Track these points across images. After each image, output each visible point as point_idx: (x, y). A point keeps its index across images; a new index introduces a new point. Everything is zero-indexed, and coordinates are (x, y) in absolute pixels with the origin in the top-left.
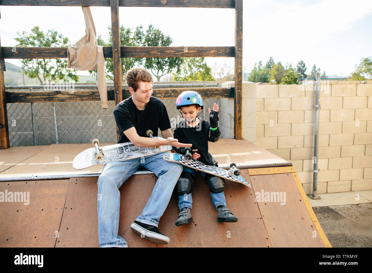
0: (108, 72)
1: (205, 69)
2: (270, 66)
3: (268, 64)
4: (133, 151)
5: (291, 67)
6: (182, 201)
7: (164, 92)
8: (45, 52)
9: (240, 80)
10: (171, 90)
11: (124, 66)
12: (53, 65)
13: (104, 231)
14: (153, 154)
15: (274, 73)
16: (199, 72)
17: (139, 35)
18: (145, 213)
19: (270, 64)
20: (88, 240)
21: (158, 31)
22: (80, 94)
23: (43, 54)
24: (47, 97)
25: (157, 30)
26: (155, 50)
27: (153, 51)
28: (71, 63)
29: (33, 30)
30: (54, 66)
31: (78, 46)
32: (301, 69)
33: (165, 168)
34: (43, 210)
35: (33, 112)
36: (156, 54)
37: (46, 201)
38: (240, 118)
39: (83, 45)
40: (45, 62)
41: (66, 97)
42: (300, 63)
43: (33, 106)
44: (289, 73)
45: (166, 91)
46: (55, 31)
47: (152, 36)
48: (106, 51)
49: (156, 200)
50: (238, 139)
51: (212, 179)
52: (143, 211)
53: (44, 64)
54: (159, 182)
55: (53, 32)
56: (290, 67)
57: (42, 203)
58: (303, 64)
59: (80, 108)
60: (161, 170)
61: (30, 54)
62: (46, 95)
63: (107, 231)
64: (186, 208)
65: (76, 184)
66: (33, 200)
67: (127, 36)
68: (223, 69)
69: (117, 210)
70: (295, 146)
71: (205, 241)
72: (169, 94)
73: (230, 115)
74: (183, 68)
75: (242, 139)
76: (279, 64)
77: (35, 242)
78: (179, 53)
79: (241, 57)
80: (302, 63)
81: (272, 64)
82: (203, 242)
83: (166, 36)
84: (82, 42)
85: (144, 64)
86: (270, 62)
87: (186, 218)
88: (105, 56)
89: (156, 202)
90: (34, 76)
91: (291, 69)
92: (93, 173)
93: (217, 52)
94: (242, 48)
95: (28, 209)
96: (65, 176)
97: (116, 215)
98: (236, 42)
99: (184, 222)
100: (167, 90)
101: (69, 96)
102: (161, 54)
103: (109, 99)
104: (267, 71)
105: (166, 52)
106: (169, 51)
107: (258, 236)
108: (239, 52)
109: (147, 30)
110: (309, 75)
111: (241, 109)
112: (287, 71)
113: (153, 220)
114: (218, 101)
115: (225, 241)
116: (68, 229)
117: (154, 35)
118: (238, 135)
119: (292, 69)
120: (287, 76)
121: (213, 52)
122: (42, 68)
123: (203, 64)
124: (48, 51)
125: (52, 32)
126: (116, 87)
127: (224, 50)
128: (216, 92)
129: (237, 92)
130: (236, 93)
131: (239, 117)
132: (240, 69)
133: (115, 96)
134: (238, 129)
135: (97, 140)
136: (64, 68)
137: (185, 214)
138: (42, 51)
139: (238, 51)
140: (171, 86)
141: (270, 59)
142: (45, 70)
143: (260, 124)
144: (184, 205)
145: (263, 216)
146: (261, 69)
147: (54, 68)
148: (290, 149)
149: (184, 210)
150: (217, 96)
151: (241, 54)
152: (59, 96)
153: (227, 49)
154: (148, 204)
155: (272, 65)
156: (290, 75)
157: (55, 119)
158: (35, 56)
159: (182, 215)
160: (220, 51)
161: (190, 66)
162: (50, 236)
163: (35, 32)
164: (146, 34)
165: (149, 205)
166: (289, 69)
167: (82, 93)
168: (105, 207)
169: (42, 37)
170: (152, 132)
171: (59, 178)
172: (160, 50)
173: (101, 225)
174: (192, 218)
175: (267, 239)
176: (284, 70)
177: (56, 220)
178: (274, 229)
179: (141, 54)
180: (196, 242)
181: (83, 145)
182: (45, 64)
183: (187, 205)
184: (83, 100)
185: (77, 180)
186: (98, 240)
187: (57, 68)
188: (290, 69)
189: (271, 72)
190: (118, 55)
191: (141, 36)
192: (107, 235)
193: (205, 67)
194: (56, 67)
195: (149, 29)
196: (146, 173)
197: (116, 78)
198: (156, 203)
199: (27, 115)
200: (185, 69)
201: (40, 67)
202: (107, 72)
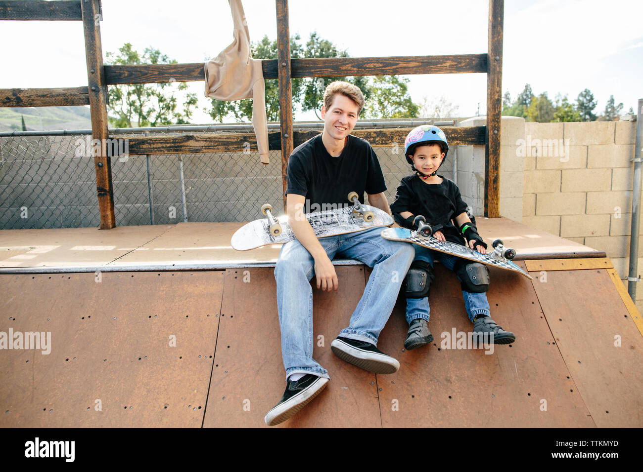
0: (242, 115)
1: (408, 108)
2: (525, 100)
3: (521, 98)
4: (328, 224)
5: (567, 102)
6: (415, 307)
7: (362, 136)
8: (169, 71)
9: (497, 112)
10: (375, 132)
11: (269, 106)
12: (153, 106)
13: (293, 348)
14: (361, 229)
15: (532, 113)
16: (398, 112)
17: (294, 52)
18: (354, 323)
19: (525, 97)
20: (262, 366)
21: (327, 43)
22: (224, 140)
23: (167, 75)
24: (172, 145)
25: (325, 41)
26: (348, 64)
27: (346, 64)
28: (209, 88)
29: (122, 50)
30: (155, 108)
31: (221, 61)
32: (585, 105)
33: (385, 250)
34: (187, 316)
35: (150, 171)
36: (350, 70)
37: (191, 303)
38: (496, 180)
39: (229, 59)
40: (140, 101)
41: (201, 145)
42: (584, 93)
43: (149, 160)
44: (562, 113)
45: (367, 134)
46: (156, 50)
47: (315, 53)
48: (267, 67)
49: (372, 304)
50: (492, 217)
51: (469, 267)
52: (350, 321)
53: (138, 106)
54: (376, 275)
55: (154, 52)
56: (564, 102)
57: (186, 306)
58: (589, 95)
59: (221, 164)
60: (378, 254)
61: (146, 76)
62: (170, 143)
63: (297, 348)
64: (419, 319)
65: (236, 278)
66: (172, 301)
67: (274, 53)
68: (438, 108)
69: (309, 316)
70: (593, 233)
71: (457, 376)
72: (372, 139)
73: (477, 175)
74: (370, 107)
75: (498, 216)
76: (544, 96)
77: (181, 364)
78: (389, 68)
79: (500, 73)
80: (587, 94)
81: (529, 98)
82: (454, 377)
83: (340, 51)
84: (229, 53)
85: (303, 101)
86: (525, 94)
87: (422, 335)
88: (266, 75)
89: (372, 306)
90: (123, 125)
91: (567, 105)
92: (261, 262)
93: (455, 65)
94: (502, 56)
95: (165, 314)
96: (218, 266)
97: (308, 323)
98: (490, 46)
99: (418, 341)
100: (368, 132)
101: (206, 144)
102: (357, 71)
103: (270, 149)
104: (519, 110)
105: (367, 66)
106: (372, 65)
107: (550, 373)
108: (496, 64)
109: (308, 42)
110: (601, 116)
111: (498, 164)
112: (558, 109)
113: (368, 335)
114: (456, 151)
115: (492, 377)
116: (229, 347)
117: (319, 50)
118: (492, 210)
119: (569, 106)
120: (559, 117)
121: (448, 64)
122: (135, 110)
123: (405, 100)
124: (173, 70)
125: (152, 52)
126: (284, 127)
127: (468, 60)
128: (453, 135)
129: (491, 133)
130: (488, 136)
131: (493, 178)
132: (497, 92)
133: (282, 142)
134: (493, 199)
135: (268, 205)
136: (170, 111)
137: (418, 329)
138: (164, 70)
139: (495, 62)
140: (375, 125)
141: (524, 88)
142: (140, 114)
143: (529, 193)
144: (417, 315)
145: (558, 340)
146: (507, 106)
147: (154, 111)
148: (583, 238)
149: (417, 323)
150: (456, 142)
151: (500, 66)
152: (192, 143)
153: (474, 58)
154: (357, 310)
155: (529, 100)
156: (565, 116)
157: (183, 182)
158: (154, 79)
159: (414, 332)
160: (460, 63)
161: (381, 103)
162: (203, 357)
163: (125, 54)
164: (305, 49)
165: (359, 311)
166: (563, 105)
167: (228, 138)
168: (292, 309)
169: (136, 60)
170: (357, 196)
171: (208, 268)
172: (356, 63)
173: (287, 337)
174: (431, 335)
175: (568, 378)
176: (552, 107)
177: (209, 333)
178: (579, 362)
179: (326, 71)
180: (441, 377)
181: (228, 224)
182: (141, 106)
183: (422, 314)
184: (229, 150)
185: (236, 272)
186: (282, 363)
187: (159, 112)
188: (565, 106)
189: (527, 112)
190: (288, 73)
191: (297, 52)
192: (299, 354)
193: (408, 104)
194: (158, 110)
195: (310, 40)
196: (349, 264)
197: (284, 112)
198: (373, 308)
199: (139, 176)
200: (373, 109)
201: (132, 110)
202: (240, 117)
